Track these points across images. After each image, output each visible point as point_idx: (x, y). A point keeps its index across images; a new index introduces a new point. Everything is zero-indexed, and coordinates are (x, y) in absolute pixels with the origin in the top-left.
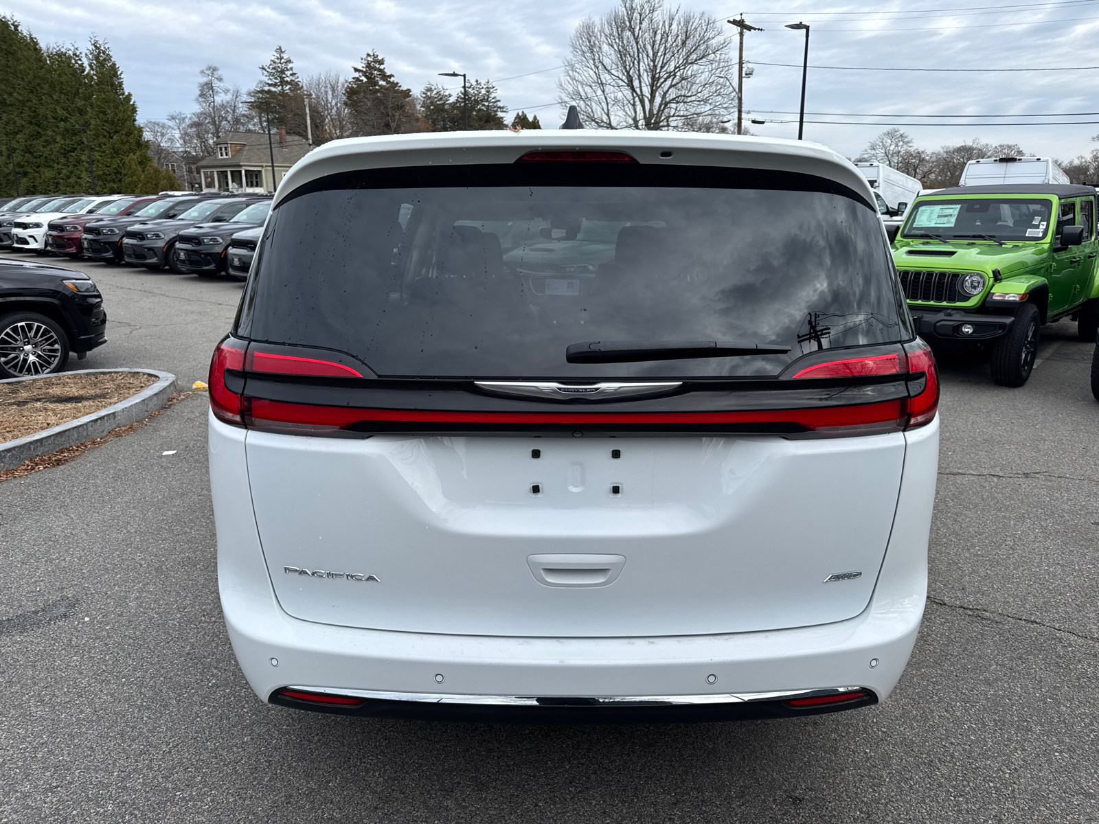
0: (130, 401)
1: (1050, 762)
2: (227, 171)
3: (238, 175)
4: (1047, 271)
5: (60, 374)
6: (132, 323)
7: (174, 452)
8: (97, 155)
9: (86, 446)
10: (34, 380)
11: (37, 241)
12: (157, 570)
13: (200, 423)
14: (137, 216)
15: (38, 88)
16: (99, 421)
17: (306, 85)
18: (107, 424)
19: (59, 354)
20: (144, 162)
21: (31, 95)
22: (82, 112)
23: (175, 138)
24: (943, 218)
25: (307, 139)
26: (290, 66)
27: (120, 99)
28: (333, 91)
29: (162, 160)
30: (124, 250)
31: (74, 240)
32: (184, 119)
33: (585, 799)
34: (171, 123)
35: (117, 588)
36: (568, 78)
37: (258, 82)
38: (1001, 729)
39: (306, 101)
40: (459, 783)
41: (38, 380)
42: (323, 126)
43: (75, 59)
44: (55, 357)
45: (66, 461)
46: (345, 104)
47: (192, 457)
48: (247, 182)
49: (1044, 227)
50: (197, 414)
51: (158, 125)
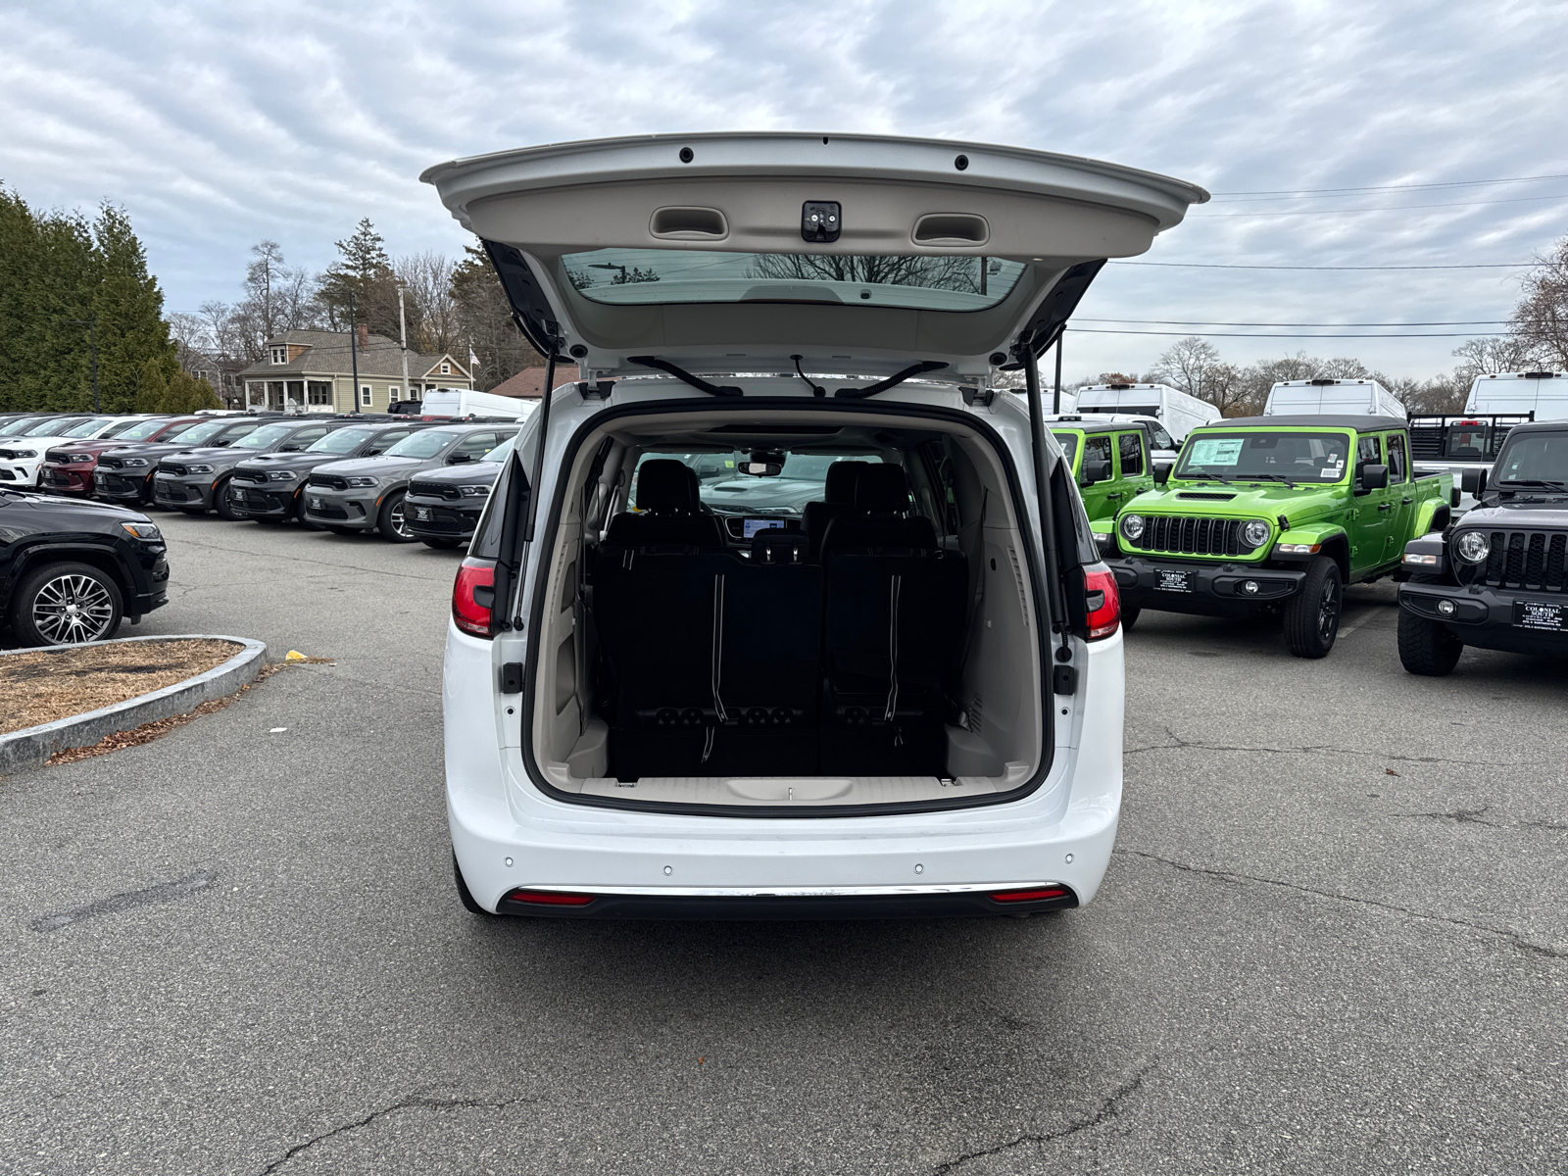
0: (218, 672)
1: (1269, 993)
2: (282, 383)
3: (298, 387)
4: (1348, 518)
5: (115, 641)
6: (182, 582)
7: (284, 729)
8: (103, 359)
9: (172, 723)
10: (82, 648)
11: (26, 476)
12: (300, 844)
13: (308, 699)
14: (174, 443)
15: (23, 268)
16: (186, 693)
17: (398, 269)
18: (195, 697)
19: (110, 617)
20: (168, 369)
21: (13, 278)
22: (84, 301)
23: (210, 337)
24: (1223, 455)
25: (400, 342)
26: (378, 245)
27: (140, 284)
28: (435, 278)
29: (189, 367)
30: (155, 488)
31: (82, 475)
32: (223, 311)
33: (800, 1024)
34: (205, 317)
35: (258, 862)
36: (758, 268)
37: (331, 263)
38: (1226, 969)
39: (401, 292)
40: (672, 1015)
41: (87, 648)
42: (420, 323)
43: (79, 231)
44: (104, 620)
45: (152, 738)
46: (452, 294)
47: (308, 734)
48: (310, 398)
49: (1342, 466)
50: (300, 689)
51: (186, 319)
